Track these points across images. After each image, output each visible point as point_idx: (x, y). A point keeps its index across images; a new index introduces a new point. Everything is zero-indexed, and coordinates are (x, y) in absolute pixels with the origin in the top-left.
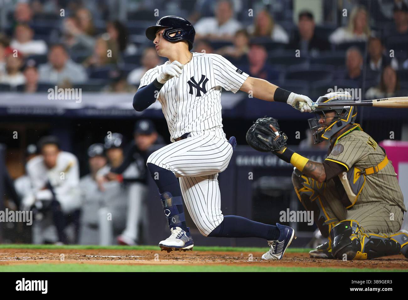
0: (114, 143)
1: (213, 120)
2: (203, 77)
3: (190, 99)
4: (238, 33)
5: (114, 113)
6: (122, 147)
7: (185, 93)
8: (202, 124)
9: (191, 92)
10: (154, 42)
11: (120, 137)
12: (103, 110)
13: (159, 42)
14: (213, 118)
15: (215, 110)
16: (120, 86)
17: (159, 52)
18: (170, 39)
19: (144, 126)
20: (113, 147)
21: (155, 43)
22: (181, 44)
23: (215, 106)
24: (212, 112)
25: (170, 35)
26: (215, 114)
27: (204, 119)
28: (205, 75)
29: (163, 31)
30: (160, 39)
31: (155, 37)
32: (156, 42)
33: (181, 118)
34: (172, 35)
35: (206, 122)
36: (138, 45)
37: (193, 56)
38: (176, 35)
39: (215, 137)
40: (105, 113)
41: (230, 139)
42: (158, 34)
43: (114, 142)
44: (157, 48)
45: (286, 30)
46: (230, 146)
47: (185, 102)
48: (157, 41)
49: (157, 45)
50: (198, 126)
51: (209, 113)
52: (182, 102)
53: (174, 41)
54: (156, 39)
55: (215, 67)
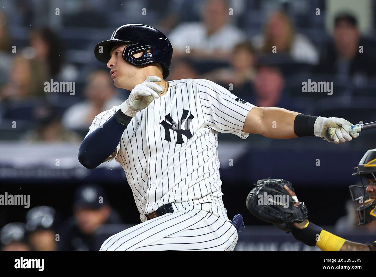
0: (41, 222)
1: (207, 183)
2: (185, 112)
3: (166, 150)
4: (238, 47)
5: (42, 174)
6: (54, 229)
7: (158, 140)
8: (191, 190)
9: (168, 138)
10: (108, 65)
11: (51, 213)
12: (24, 169)
13: (116, 64)
14: (207, 180)
15: (211, 168)
16: (51, 131)
17: (116, 81)
18: (134, 61)
19: (89, 194)
20: (40, 228)
21: (110, 67)
22: (151, 69)
23: (210, 161)
24: (206, 170)
25: (133, 56)
26: (211, 174)
27: (194, 182)
28: (188, 109)
29: (122, 49)
30: (117, 60)
31: (110, 57)
32: (112, 65)
33: (154, 180)
34: (138, 56)
35: (196, 187)
36: (79, 66)
37: (169, 86)
38: (143, 55)
39: (210, 214)
40: (28, 175)
41: (234, 219)
42: (114, 52)
43: (41, 220)
44: (114, 75)
45: (314, 43)
46: (234, 228)
47: (160, 154)
48: (114, 64)
49: (114, 70)
50: (185, 193)
51: (201, 173)
52: (154, 155)
53: (140, 64)
54: (112, 61)
55: (203, 95)
